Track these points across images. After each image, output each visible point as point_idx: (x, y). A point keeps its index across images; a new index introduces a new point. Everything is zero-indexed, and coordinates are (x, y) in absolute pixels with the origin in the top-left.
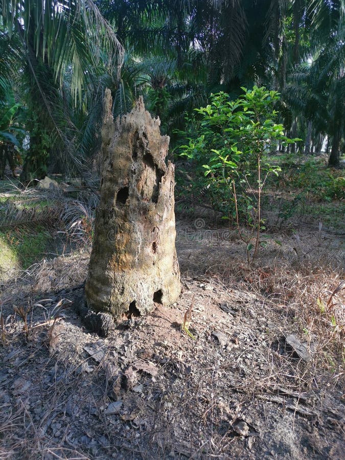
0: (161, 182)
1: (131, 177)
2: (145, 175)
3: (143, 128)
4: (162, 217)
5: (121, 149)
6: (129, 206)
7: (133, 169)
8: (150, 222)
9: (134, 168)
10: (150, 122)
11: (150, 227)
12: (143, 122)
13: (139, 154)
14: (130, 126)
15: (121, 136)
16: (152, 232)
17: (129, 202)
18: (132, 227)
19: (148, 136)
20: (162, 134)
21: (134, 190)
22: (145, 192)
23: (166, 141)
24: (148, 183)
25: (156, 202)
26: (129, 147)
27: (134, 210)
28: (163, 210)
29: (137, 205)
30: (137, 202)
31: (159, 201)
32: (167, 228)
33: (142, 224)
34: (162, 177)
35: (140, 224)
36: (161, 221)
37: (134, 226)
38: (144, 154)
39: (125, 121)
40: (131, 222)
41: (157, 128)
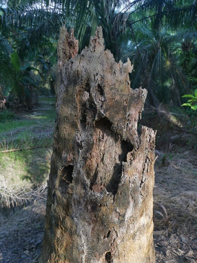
0: (126, 161)
1: (76, 153)
2: (103, 148)
3: (98, 77)
4: (124, 216)
5: (66, 110)
6: (72, 194)
7: (79, 141)
8: (102, 223)
9: (81, 139)
10: (111, 68)
11: (103, 230)
12: (99, 68)
13: (89, 119)
14: (77, 74)
15: (67, 91)
16: (105, 237)
17: (72, 189)
18: (74, 226)
19: (106, 90)
20: (134, 85)
21: (79, 173)
22: (100, 175)
23: (139, 97)
24: (107, 160)
25: (115, 193)
26: (76, 108)
27: (79, 202)
28: (126, 206)
29: (83, 195)
30: (83, 191)
31: (119, 191)
32: (132, 232)
33: (90, 224)
34: (129, 154)
35: (86, 224)
36: (122, 222)
37: (76, 226)
38: (96, 119)
39: (71, 67)
40: (72, 218)
41: (124, 77)
